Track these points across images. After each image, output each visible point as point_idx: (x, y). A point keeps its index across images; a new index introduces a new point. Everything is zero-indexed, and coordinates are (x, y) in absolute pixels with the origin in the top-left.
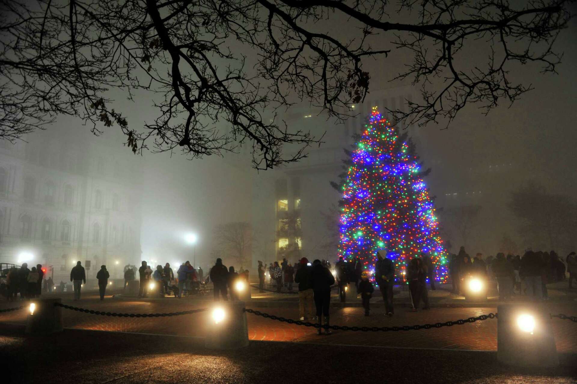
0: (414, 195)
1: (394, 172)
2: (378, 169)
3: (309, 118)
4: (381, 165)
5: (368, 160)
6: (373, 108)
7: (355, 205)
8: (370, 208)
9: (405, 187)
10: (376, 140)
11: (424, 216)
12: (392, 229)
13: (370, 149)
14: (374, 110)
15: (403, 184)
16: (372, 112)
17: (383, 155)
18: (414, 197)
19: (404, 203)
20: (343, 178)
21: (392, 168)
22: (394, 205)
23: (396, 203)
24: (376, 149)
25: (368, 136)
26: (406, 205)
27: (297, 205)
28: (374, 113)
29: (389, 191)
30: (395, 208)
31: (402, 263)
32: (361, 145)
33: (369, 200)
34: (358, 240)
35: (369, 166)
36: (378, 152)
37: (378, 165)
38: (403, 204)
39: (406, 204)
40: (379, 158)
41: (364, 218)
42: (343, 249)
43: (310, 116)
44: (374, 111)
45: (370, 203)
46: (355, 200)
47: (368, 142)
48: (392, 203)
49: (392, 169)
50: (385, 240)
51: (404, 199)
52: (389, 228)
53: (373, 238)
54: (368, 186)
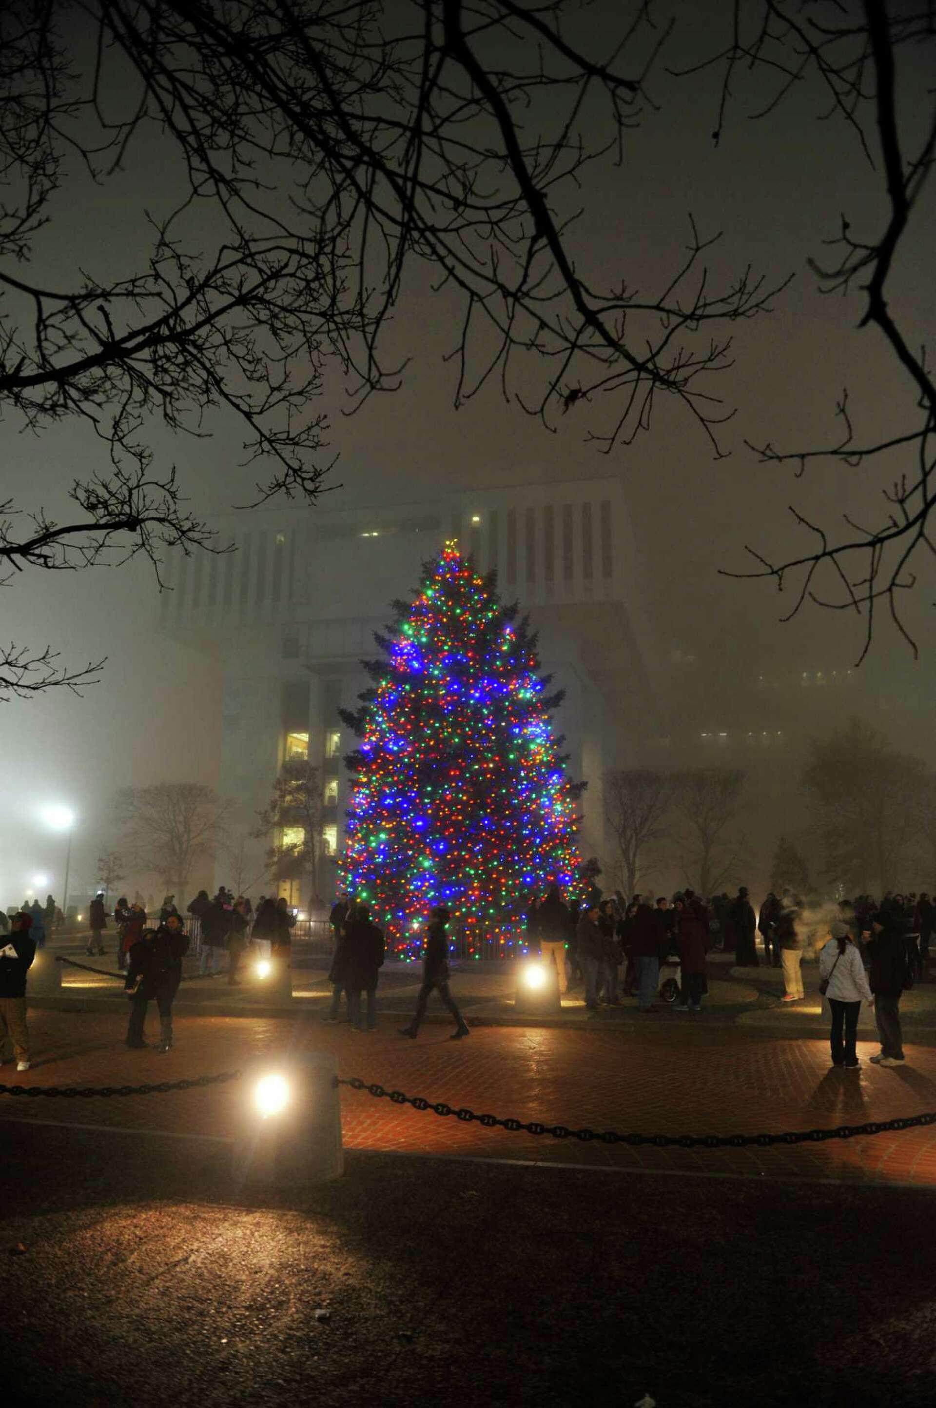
0: (512, 752)
1: (472, 696)
2: (436, 688)
3: (371, 537)
4: (443, 678)
5: (416, 665)
6: (448, 543)
7: (380, 767)
8: (409, 778)
9: (494, 732)
10: (442, 619)
11: (533, 801)
12: (452, 830)
13: (424, 640)
14: (449, 546)
15: (491, 725)
16: (443, 552)
17: (451, 655)
18: (512, 757)
19: (488, 771)
20: (367, 704)
21: (469, 687)
22: (462, 774)
23: (468, 768)
24: (439, 640)
25: (427, 607)
26: (492, 775)
27: (333, 748)
28: (448, 554)
29: (457, 740)
30: (465, 781)
31: (469, 908)
32: (407, 629)
33: (409, 759)
34: (380, 852)
35: (418, 678)
36: (442, 646)
37: (436, 677)
38: (483, 772)
39: (492, 772)
40: (443, 662)
41: (394, 800)
42: (347, 871)
43: (375, 534)
44: (449, 551)
45: (410, 766)
46: (380, 757)
47: (424, 623)
48: (458, 767)
49: (468, 690)
50: (436, 854)
51: (487, 761)
52: (447, 828)
53: (411, 848)
54: (409, 727)
